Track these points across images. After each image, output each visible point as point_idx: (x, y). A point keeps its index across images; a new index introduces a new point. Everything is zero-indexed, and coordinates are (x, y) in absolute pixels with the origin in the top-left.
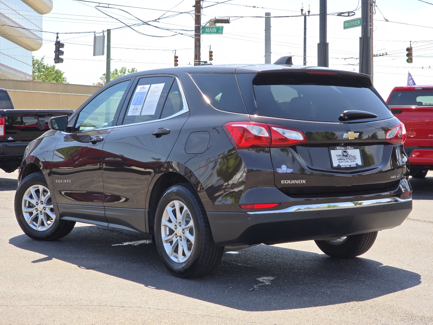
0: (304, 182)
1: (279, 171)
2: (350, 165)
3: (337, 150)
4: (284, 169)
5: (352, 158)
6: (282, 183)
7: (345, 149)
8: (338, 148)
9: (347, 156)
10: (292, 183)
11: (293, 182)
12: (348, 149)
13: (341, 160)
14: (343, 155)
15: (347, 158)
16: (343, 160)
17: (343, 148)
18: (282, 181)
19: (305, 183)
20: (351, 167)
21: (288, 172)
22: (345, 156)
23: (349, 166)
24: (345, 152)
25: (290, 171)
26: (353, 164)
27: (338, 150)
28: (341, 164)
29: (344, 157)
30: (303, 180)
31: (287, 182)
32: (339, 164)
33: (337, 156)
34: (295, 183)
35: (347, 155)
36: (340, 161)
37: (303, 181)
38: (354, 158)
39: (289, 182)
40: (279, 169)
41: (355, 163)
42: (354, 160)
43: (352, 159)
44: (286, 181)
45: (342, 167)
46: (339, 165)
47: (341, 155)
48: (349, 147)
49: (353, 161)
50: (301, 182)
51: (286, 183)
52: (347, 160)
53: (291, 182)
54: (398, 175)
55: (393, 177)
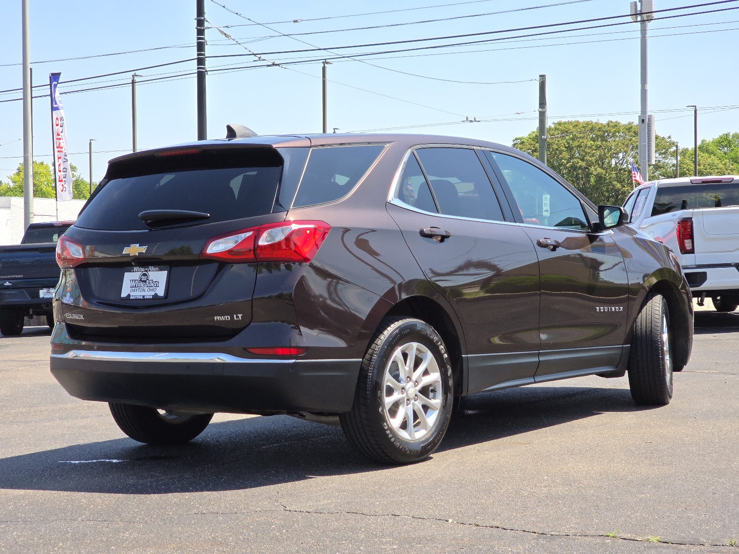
1: (64, 300)
2: (144, 296)
3: (134, 272)
4: (67, 298)
5: (153, 285)
7: (146, 271)
8: (135, 269)
9: (145, 281)
11: (74, 316)
12: (150, 270)
13: (135, 287)
14: (141, 280)
15: (144, 285)
16: (137, 288)
17: (143, 269)
18: (67, 314)
19: (83, 318)
20: (144, 299)
21: (69, 302)
22: (143, 281)
23: (141, 297)
24: (145, 275)
25: (71, 301)
26: (150, 294)
27: (136, 272)
28: (132, 294)
29: (141, 283)
33: (131, 281)
34: (75, 318)
35: (147, 279)
36: (133, 288)
38: (155, 285)
40: (64, 298)
41: (153, 293)
42: (154, 288)
43: (152, 287)
45: (131, 298)
46: (129, 295)
47: (137, 280)
48: (153, 267)
49: (153, 290)
50: (80, 318)
51: (69, 317)
52: (143, 288)
53: (72, 317)
54: (235, 316)
55: (222, 318)
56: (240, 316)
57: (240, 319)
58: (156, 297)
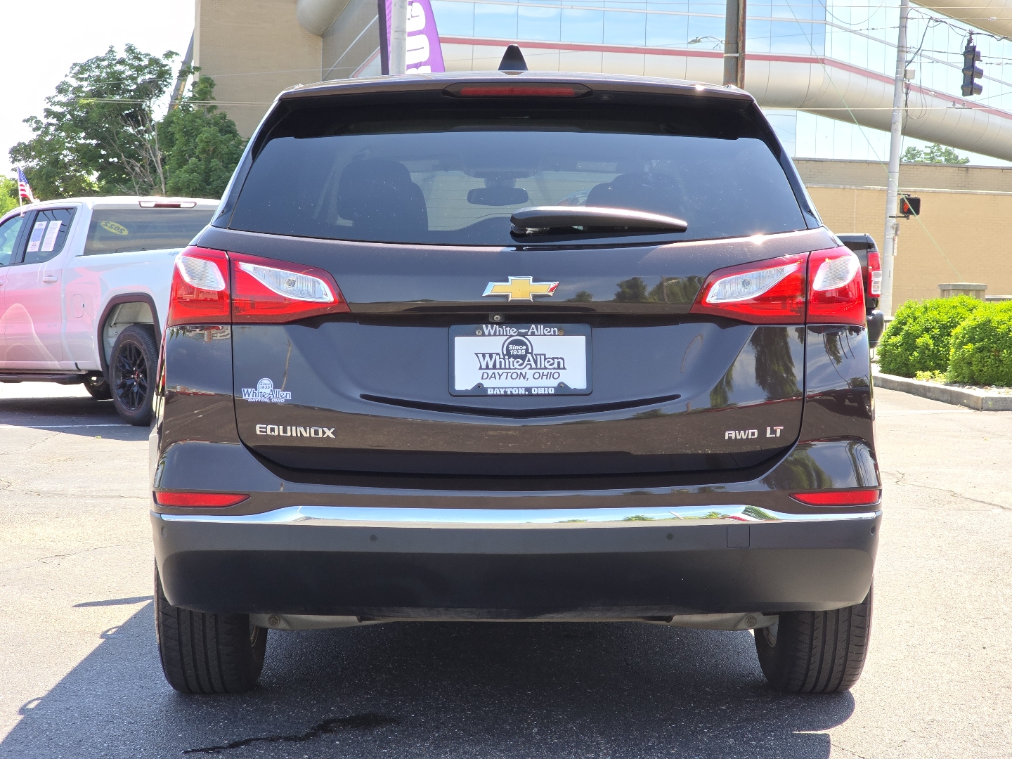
0: (329, 433)
1: (250, 395)
2: (527, 389)
3: (483, 335)
4: (264, 391)
5: (547, 365)
6: (258, 432)
7: (524, 335)
8: (487, 329)
9: (523, 358)
10: (289, 434)
11: (293, 431)
12: (533, 334)
13: (494, 367)
15: (521, 365)
17: (512, 331)
18: (258, 427)
19: (332, 436)
20: (530, 395)
21: (274, 400)
23: (522, 392)
25: (283, 396)
26: (544, 385)
27: (489, 335)
28: (486, 384)
29: (512, 360)
30: (326, 430)
31: (272, 430)
32: (482, 382)
33: (480, 356)
34: (299, 435)
36: (490, 372)
37: (324, 433)
38: (556, 366)
39: (278, 430)
40: (250, 390)
41: (555, 383)
42: (553, 371)
43: (546, 368)
44: (269, 427)
45: (489, 393)
46: (479, 386)
47: (498, 354)
48: (540, 327)
49: (549, 376)
50: (321, 435)
51: (269, 433)
52: (519, 372)
53: (285, 431)
54: (769, 429)
55: (742, 435)
56: (779, 430)
57: (778, 435)
58: (562, 390)
